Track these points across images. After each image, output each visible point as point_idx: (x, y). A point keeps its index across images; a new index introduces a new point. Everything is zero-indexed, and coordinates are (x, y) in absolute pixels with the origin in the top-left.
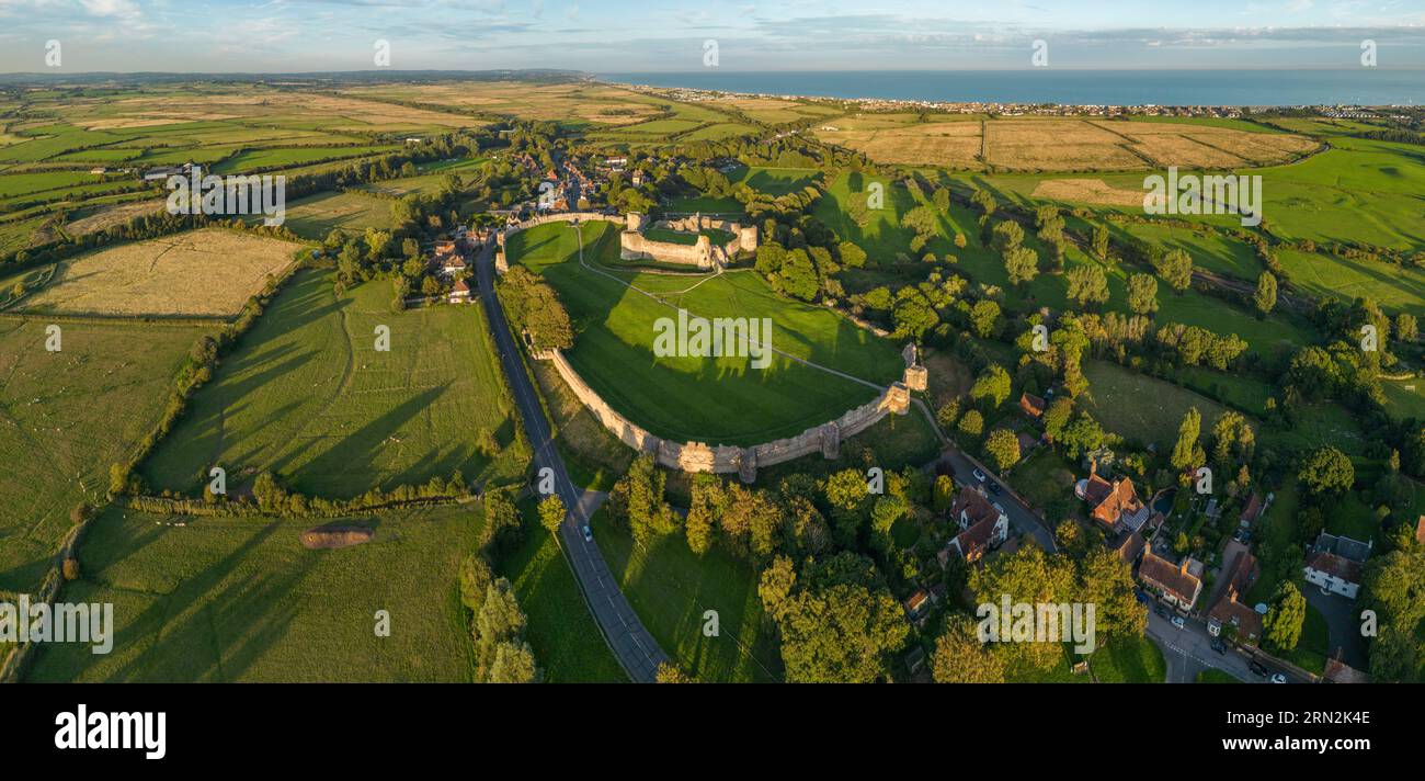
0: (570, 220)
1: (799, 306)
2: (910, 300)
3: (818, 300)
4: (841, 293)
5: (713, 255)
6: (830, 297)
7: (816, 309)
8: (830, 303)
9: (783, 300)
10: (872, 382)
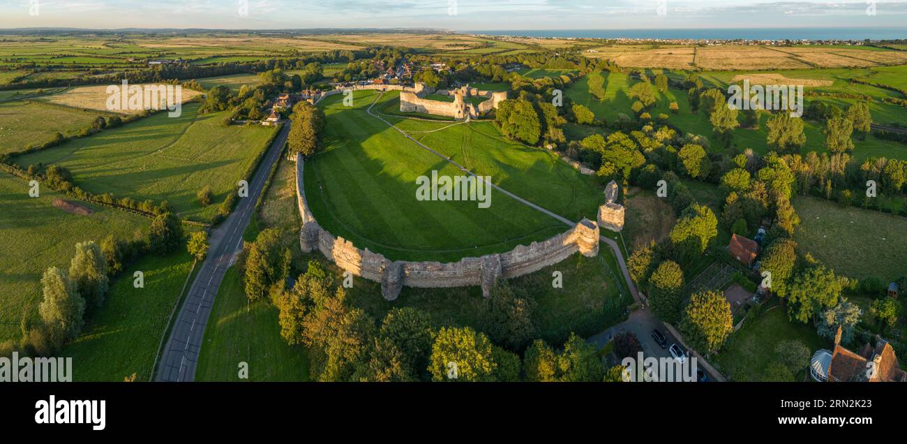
0: (379, 89)
1: (522, 147)
2: (619, 143)
3: (540, 142)
4: (562, 139)
5: (467, 109)
6: (551, 142)
7: (535, 150)
8: (549, 147)
9: (508, 142)
10: (566, 217)
